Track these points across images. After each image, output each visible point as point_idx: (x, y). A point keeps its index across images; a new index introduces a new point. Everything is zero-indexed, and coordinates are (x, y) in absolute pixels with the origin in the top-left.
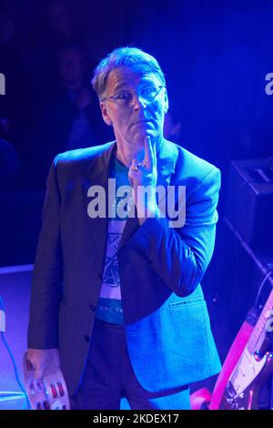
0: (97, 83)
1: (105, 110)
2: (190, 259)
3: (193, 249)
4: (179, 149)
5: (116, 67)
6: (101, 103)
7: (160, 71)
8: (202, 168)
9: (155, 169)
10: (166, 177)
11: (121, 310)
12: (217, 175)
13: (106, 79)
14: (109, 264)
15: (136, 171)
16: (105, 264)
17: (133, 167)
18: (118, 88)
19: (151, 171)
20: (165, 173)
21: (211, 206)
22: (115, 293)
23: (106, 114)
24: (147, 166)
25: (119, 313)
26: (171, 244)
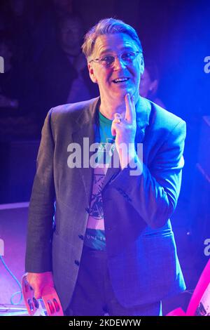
0: (86, 47)
1: (92, 70)
2: (164, 199)
3: (166, 190)
4: (152, 104)
5: (101, 34)
6: (89, 64)
7: (138, 39)
8: (171, 120)
9: (135, 122)
10: (142, 128)
11: (104, 239)
12: (183, 127)
13: (93, 44)
14: (95, 200)
15: (119, 123)
16: (91, 200)
17: (116, 120)
18: (103, 53)
19: (131, 124)
20: (141, 124)
21: (179, 153)
22: (100, 225)
23: (92, 73)
24: (128, 120)
25: (102, 240)
26: (148, 185)
